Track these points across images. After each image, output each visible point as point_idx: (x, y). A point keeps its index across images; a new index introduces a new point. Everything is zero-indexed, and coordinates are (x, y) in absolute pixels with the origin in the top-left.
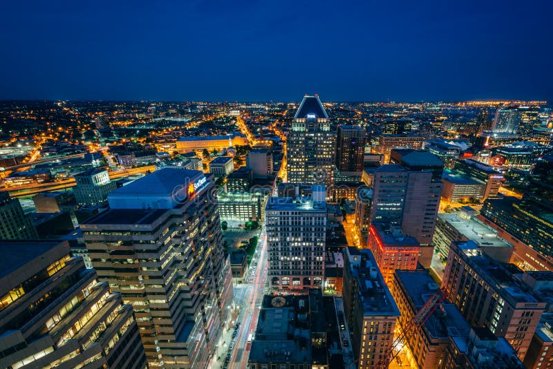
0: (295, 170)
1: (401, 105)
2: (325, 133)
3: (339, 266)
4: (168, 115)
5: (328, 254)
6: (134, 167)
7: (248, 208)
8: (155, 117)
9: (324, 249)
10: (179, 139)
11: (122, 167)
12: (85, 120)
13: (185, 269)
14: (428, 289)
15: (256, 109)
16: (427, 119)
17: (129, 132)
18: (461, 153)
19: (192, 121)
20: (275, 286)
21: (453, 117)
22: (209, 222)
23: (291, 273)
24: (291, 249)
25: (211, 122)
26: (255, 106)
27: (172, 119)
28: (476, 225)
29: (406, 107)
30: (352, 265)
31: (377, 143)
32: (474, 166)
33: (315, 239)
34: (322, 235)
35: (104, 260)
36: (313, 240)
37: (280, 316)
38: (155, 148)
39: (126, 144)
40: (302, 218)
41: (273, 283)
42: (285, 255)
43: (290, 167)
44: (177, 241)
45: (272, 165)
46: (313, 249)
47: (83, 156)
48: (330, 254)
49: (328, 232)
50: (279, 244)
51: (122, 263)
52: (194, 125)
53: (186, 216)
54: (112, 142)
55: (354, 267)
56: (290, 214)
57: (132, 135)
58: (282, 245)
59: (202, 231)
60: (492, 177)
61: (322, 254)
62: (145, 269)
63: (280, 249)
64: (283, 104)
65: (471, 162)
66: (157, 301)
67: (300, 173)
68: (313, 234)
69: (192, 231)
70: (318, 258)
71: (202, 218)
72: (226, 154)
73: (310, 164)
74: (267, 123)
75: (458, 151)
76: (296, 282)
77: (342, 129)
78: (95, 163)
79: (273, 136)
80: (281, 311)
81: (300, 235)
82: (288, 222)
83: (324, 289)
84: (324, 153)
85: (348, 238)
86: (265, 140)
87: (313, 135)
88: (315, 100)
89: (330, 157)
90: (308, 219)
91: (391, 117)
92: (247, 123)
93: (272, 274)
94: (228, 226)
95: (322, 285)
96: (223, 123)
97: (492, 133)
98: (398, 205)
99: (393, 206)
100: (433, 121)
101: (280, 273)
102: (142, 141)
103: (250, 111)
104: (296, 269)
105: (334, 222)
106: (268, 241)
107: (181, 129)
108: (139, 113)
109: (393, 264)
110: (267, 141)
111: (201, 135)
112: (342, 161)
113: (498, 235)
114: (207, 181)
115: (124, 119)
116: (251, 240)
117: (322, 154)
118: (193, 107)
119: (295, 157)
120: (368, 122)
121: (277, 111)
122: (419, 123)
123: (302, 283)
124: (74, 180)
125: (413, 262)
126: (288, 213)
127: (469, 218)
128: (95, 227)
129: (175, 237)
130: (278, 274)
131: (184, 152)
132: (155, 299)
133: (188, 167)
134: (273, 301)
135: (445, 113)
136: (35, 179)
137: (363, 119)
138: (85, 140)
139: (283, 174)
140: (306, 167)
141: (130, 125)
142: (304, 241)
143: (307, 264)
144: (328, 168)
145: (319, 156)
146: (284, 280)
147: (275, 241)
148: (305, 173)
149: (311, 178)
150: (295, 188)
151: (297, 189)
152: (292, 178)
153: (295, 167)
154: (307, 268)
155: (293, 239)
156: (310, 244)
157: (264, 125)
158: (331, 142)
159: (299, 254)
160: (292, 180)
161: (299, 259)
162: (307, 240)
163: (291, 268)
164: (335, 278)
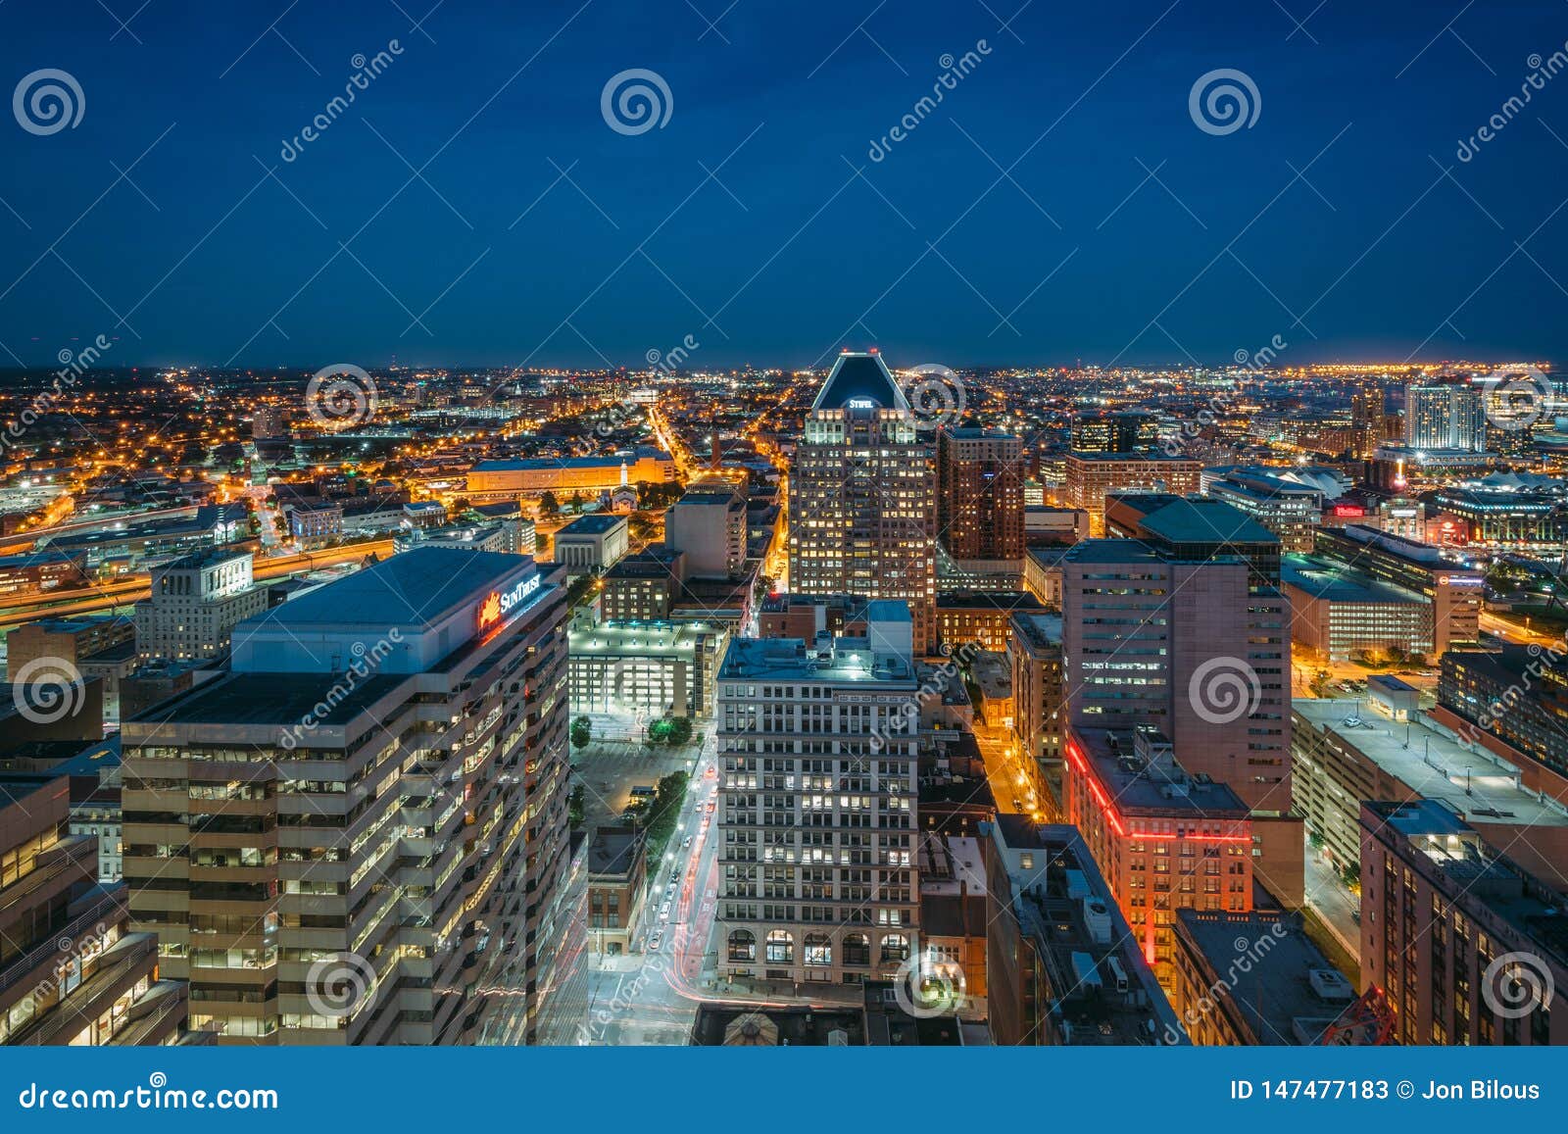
0: (813, 554)
2: (903, 448)
3: (970, 891)
4: (456, 402)
5: (929, 844)
6: (331, 544)
8: (419, 408)
9: (913, 823)
10: (477, 465)
11: (298, 545)
13: (429, 890)
15: (703, 386)
17: (336, 448)
19: (522, 416)
20: (741, 968)
22: (532, 720)
23: (798, 915)
24: (798, 821)
25: (575, 419)
26: (698, 377)
30: (1015, 888)
31: (1061, 477)
33: (883, 788)
34: (906, 770)
35: (164, 851)
36: (874, 787)
39: (326, 479)
41: (734, 957)
42: (780, 842)
43: (798, 547)
44: (418, 785)
45: (743, 539)
46: (875, 823)
48: (937, 844)
49: (926, 761)
50: (760, 799)
51: (221, 861)
53: (461, 699)
54: (284, 474)
55: (1027, 895)
56: (798, 696)
57: (346, 455)
58: (767, 802)
59: (506, 749)
61: (906, 842)
62: (292, 888)
63: (760, 820)
64: (779, 373)
66: (309, 1021)
67: (830, 564)
68: (875, 764)
69: (474, 750)
70: (892, 856)
71: (511, 704)
72: (608, 505)
73: (859, 536)
74: (732, 422)
75: (1314, 497)
76: (815, 953)
77: (951, 440)
79: (748, 456)
81: (829, 769)
82: (790, 722)
84: (903, 505)
85: (994, 782)
86: (726, 468)
87: (866, 454)
89: (920, 515)
92: (679, 422)
93: (730, 916)
94: (595, 732)
96: (607, 421)
98: (1152, 667)
99: (1135, 672)
101: (760, 915)
103: (687, 391)
104: (817, 897)
105: (943, 726)
106: (722, 790)
110: (730, 472)
111: (543, 454)
112: (956, 528)
114: (544, 587)
116: (664, 782)
117: (894, 507)
118: (530, 381)
119: (812, 516)
121: (762, 391)
123: (839, 960)
124: (147, 581)
125: (1237, 877)
126: (790, 693)
128: (169, 732)
129: (417, 770)
130: (753, 918)
131: (487, 501)
133: (491, 545)
134: (732, 1028)
139: (776, 567)
140: (848, 545)
142: (844, 789)
143: (856, 878)
144: (916, 550)
145: (886, 514)
146: (774, 943)
147: (746, 790)
148: (845, 565)
149: (863, 579)
150: (813, 610)
151: (820, 614)
152: (805, 578)
153: (813, 545)
154: (856, 897)
155: (806, 783)
156: (866, 801)
157: (724, 426)
158: (920, 474)
159: (829, 838)
160: (805, 584)
161: (828, 857)
162: (855, 786)
163: (798, 890)
164: (962, 941)
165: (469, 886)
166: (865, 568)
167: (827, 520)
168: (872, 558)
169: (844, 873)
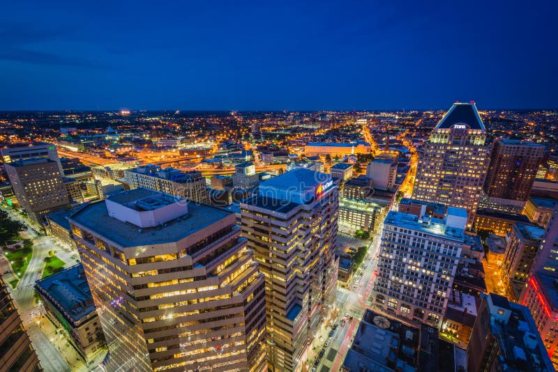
0: (424, 186)
2: (476, 147)
3: (468, 312)
4: (302, 123)
5: (454, 292)
6: (271, 164)
7: (362, 216)
8: (292, 124)
9: (450, 285)
10: (307, 144)
11: (264, 164)
12: (245, 125)
15: (384, 118)
17: (271, 136)
19: (321, 128)
20: (379, 304)
22: (328, 223)
23: (401, 297)
24: (405, 272)
25: (337, 130)
26: (383, 114)
27: (305, 126)
30: (493, 318)
33: (440, 271)
34: (451, 268)
36: (437, 269)
37: (382, 338)
38: (288, 150)
39: (269, 145)
40: (427, 242)
41: (377, 300)
42: (398, 275)
43: (418, 183)
44: (301, 233)
45: (394, 177)
46: (434, 280)
47: (241, 152)
48: (457, 293)
49: (460, 267)
50: (393, 262)
51: (260, 239)
52: (322, 132)
53: (312, 213)
56: (413, 234)
57: (273, 138)
58: (395, 264)
61: (446, 290)
62: (275, 249)
63: (392, 268)
64: (417, 112)
66: (278, 278)
67: (431, 191)
68: (439, 263)
69: (314, 227)
70: (439, 292)
72: (346, 161)
73: (446, 181)
74: (394, 132)
76: (403, 309)
77: (502, 144)
78: (248, 158)
79: (399, 146)
80: (384, 333)
81: (420, 259)
82: (408, 242)
83: (441, 331)
84: (470, 171)
85: (488, 282)
86: (390, 151)
87: (457, 149)
88: (470, 107)
89: (478, 176)
90: (435, 244)
92: (373, 132)
93: (378, 290)
94: (339, 229)
95: (440, 325)
96: (348, 131)
101: (388, 293)
102: (279, 143)
103: (377, 121)
104: (408, 295)
105: (469, 257)
106: (380, 256)
107: (310, 135)
108: (281, 120)
110: (392, 152)
111: (327, 141)
112: (493, 184)
114: (333, 185)
115: (269, 126)
116: (360, 248)
117: (466, 171)
118: (323, 115)
119: (427, 172)
121: (409, 120)
123: (412, 314)
126: (410, 232)
129: (301, 229)
130: (385, 293)
131: (310, 156)
132: (277, 276)
134: (376, 319)
136: (213, 165)
138: (243, 140)
139: (407, 190)
140: (440, 184)
141: (273, 131)
142: (425, 267)
143: (423, 294)
144: (472, 190)
145: (461, 175)
146: (391, 302)
147: (389, 258)
148: (437, 192)
149: (444, 198)
150: (420, 206)
151: (424, 208)
153: (425, 182)
154: (422, 299)
155: (411, 261)
156: (432, 273)
157: (391, 134)
159: (416, 280)
160: (418, 196)
161: (414, 285)
162: (429, 267)
163: (402, 291)
164: (460, 325)
165: (311, 261)
166: (446, 194)
167: (432, 174)
168: (450, 191)
169: (419, 291)
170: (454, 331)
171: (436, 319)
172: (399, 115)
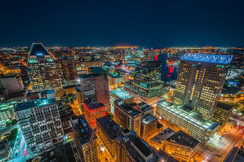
0: (37, 84)
1: (92, 48)
3: (71, 127)
7: (6, 112)
9: (61, 121)
14: (109, 122)
16: (103, 54)
18: (116, 66)
20: (35, 152)
21: (112, 52)
23: (43, 140)
24: (40, 128)
28: (122, 92)
29: (95, 49)
30: (74, 125)
31: (84, 65)
32: (120, 71)
33: (54, 119)
34: (58, 115)
36: (53, 119)
40: (42, 110)
41: (32, 151)
42: (37, 132)
43: (33, 83)
45: (22, 83)
46: (54, 124)
55: (76, 125)
58: (32, 128)
60: (126, 74)
61: (60, 124)
63: (32, 131)
65: (119, 69)
67: (41, 85)
68: (52, 116)
70: (58, 127)
75: (114, 65)
76: (48, 144)
81: (43, 119)
83: (66, 140)
85: (76, 111)
87: (43, 64)
90: (46, 109)
91: (89, 53)
95: (64, 139)
97: (125, 58)
98: (93, 91)
99: (91, 92)
100: (106, 55)
101: (36, 143)
104: (46, 137)
105: (66, 106)
106: (22, 129)
109: (96, 117)
110: (16, 70)
113: (130, 94)
117: (52, 74)
119: (34, 77)
120: (79, 56)
122: (100, 56)
123: (52, 143)
126: (32, 110)
127: (120, 90)
134: (33, 161)
135: (110, 51)
137: (76, 55)
140: (44, 81)
142: (47, 121)
143: (52, 132)
144: (57, 80)
145: (50, 75)
146: (40, 146)
147: (27, 128)
148: (44, 85)
149: (48, 87)
150: (38, 94)
151: (40, 95)
152: (36, 89)
154: (53, 134)
155: (40, 122)
156: (52, 121)
158: (55, 67)
159: (46, 129)
160: (36, 90)
161: (47, 131)
162: (49, 120)
163: (42, 138)
164: (71, 133)
166: (48, 85)
167: (38, 78)
168: (49, 83)
169: (50, 132)
170: (70, 137)
171: (62, 137)
172: (16, 49)
